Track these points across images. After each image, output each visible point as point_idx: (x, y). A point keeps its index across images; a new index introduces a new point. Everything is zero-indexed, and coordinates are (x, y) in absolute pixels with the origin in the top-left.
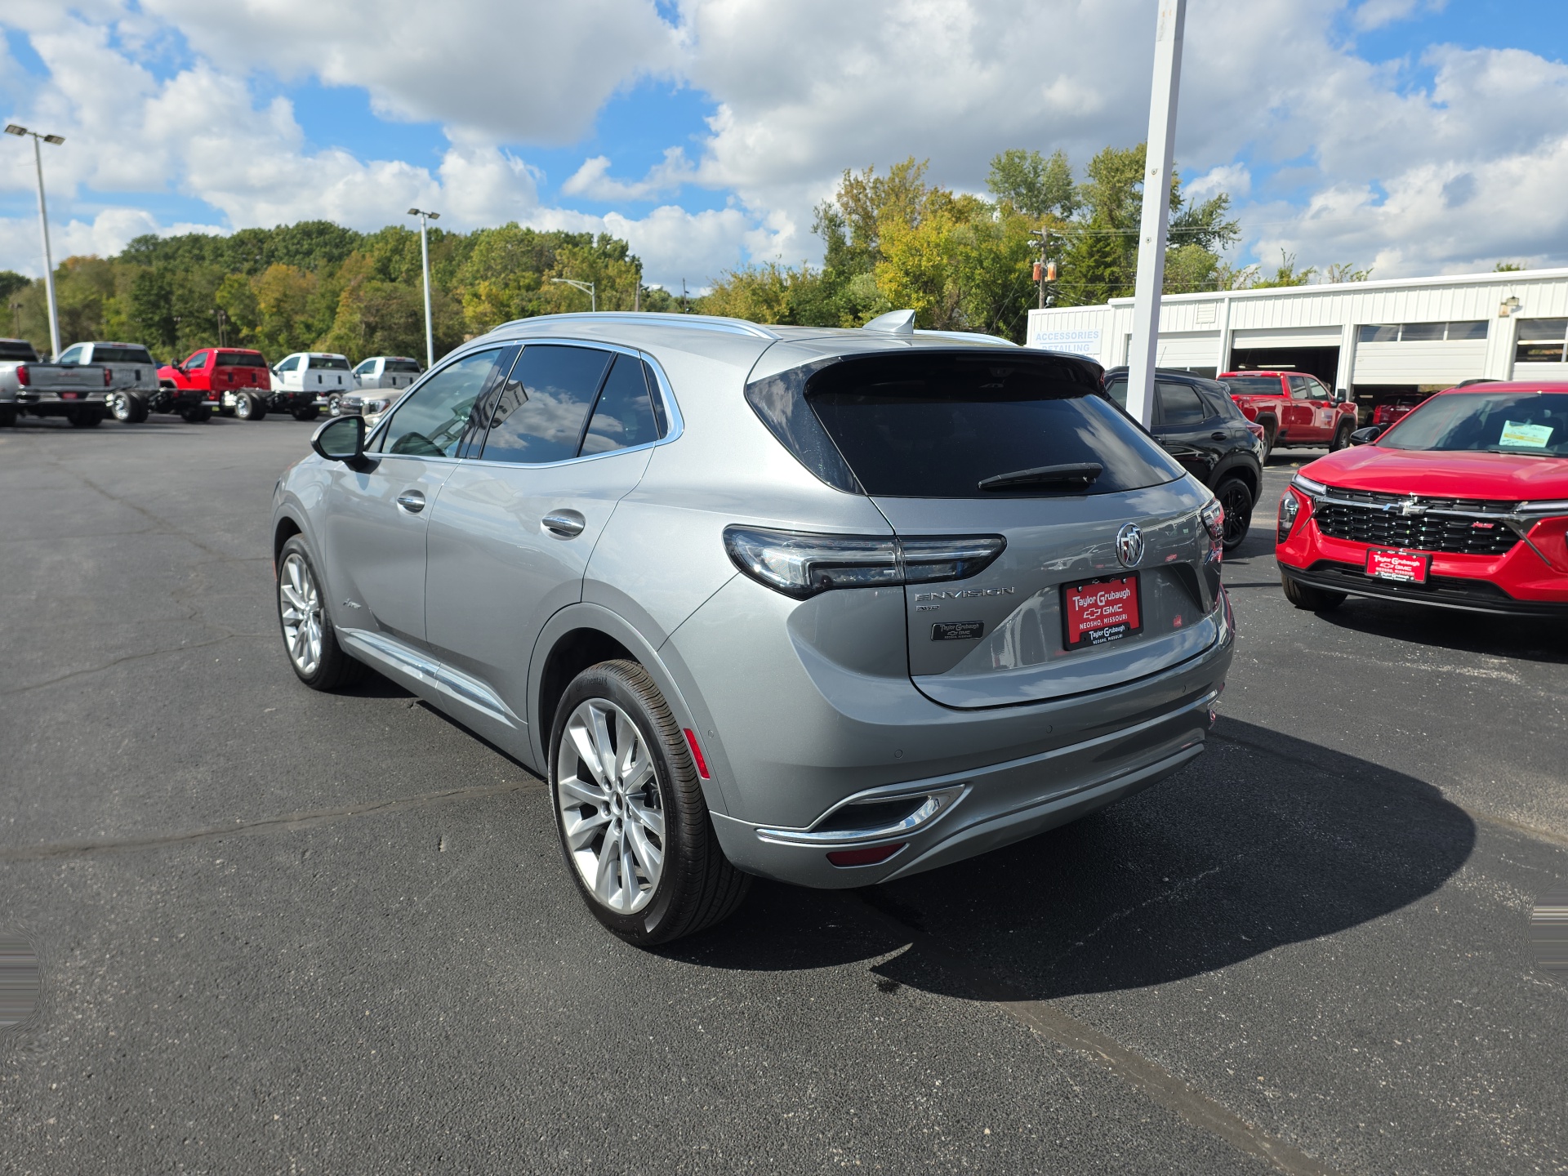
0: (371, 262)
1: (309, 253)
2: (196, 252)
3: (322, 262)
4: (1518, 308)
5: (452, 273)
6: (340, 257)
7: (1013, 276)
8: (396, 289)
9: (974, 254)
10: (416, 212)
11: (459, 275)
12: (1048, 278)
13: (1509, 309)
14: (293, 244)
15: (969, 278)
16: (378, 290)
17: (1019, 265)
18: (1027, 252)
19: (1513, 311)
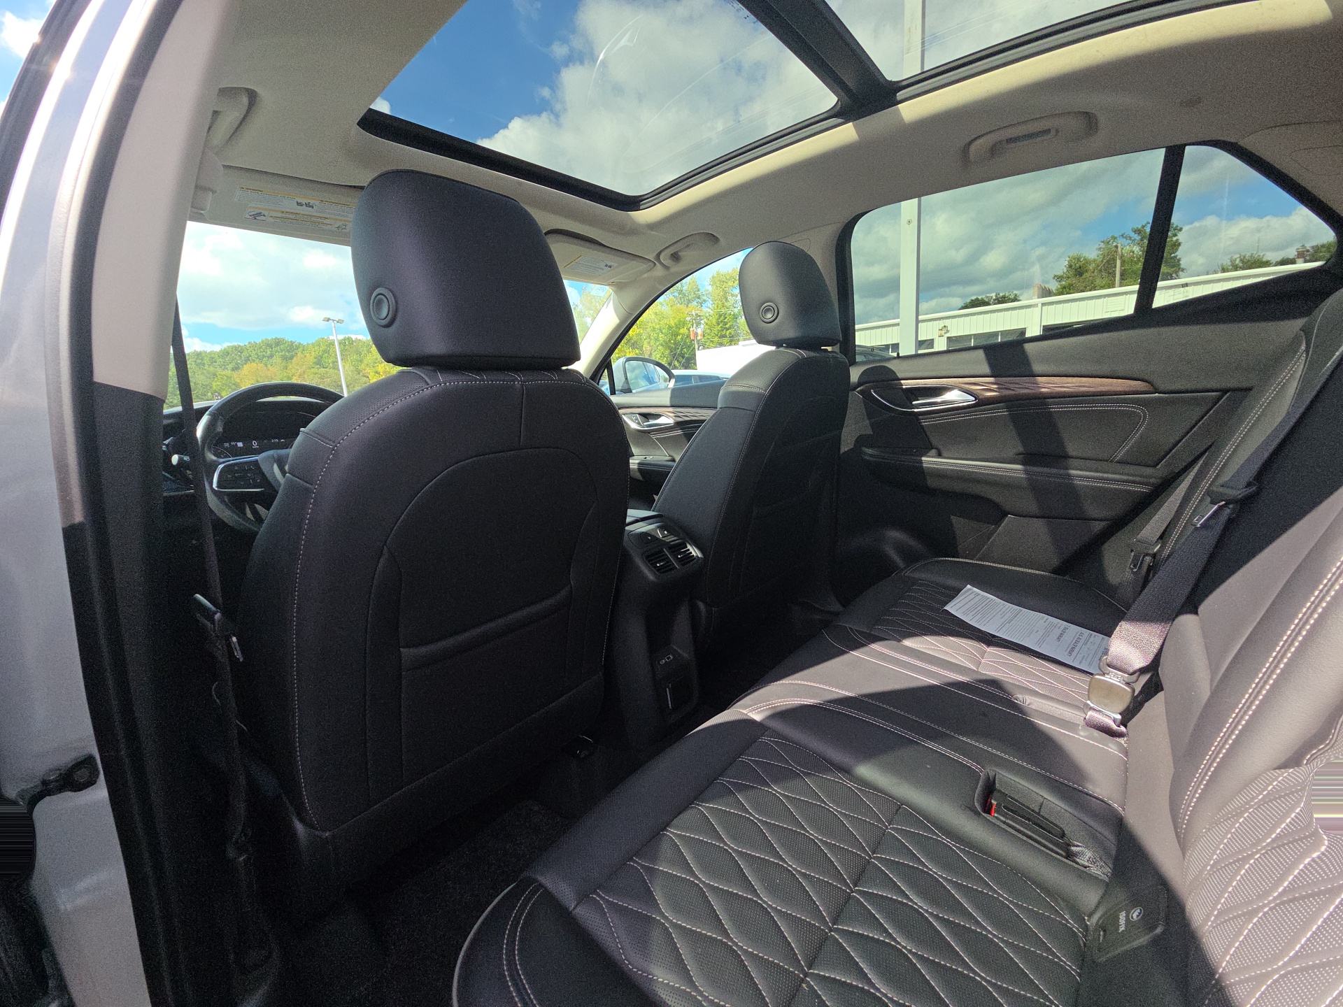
0: (311, 359)
1: (271, 356)
2: (199, 361)
3: (279, 360)
4: (948, 331)
5: (361, 361)
6: (291, 358)
7: (679, 337)
8: (327, 372)
9: (657, 327)
10: (328, 320)
11: (365, 362)
12: (699, 338)
13: (943, 332)
14: (261, 352)
15: (657, 340)
16: (316, 374)
17: (682, 331)
18: (684, 324)
19: (945, 333)
